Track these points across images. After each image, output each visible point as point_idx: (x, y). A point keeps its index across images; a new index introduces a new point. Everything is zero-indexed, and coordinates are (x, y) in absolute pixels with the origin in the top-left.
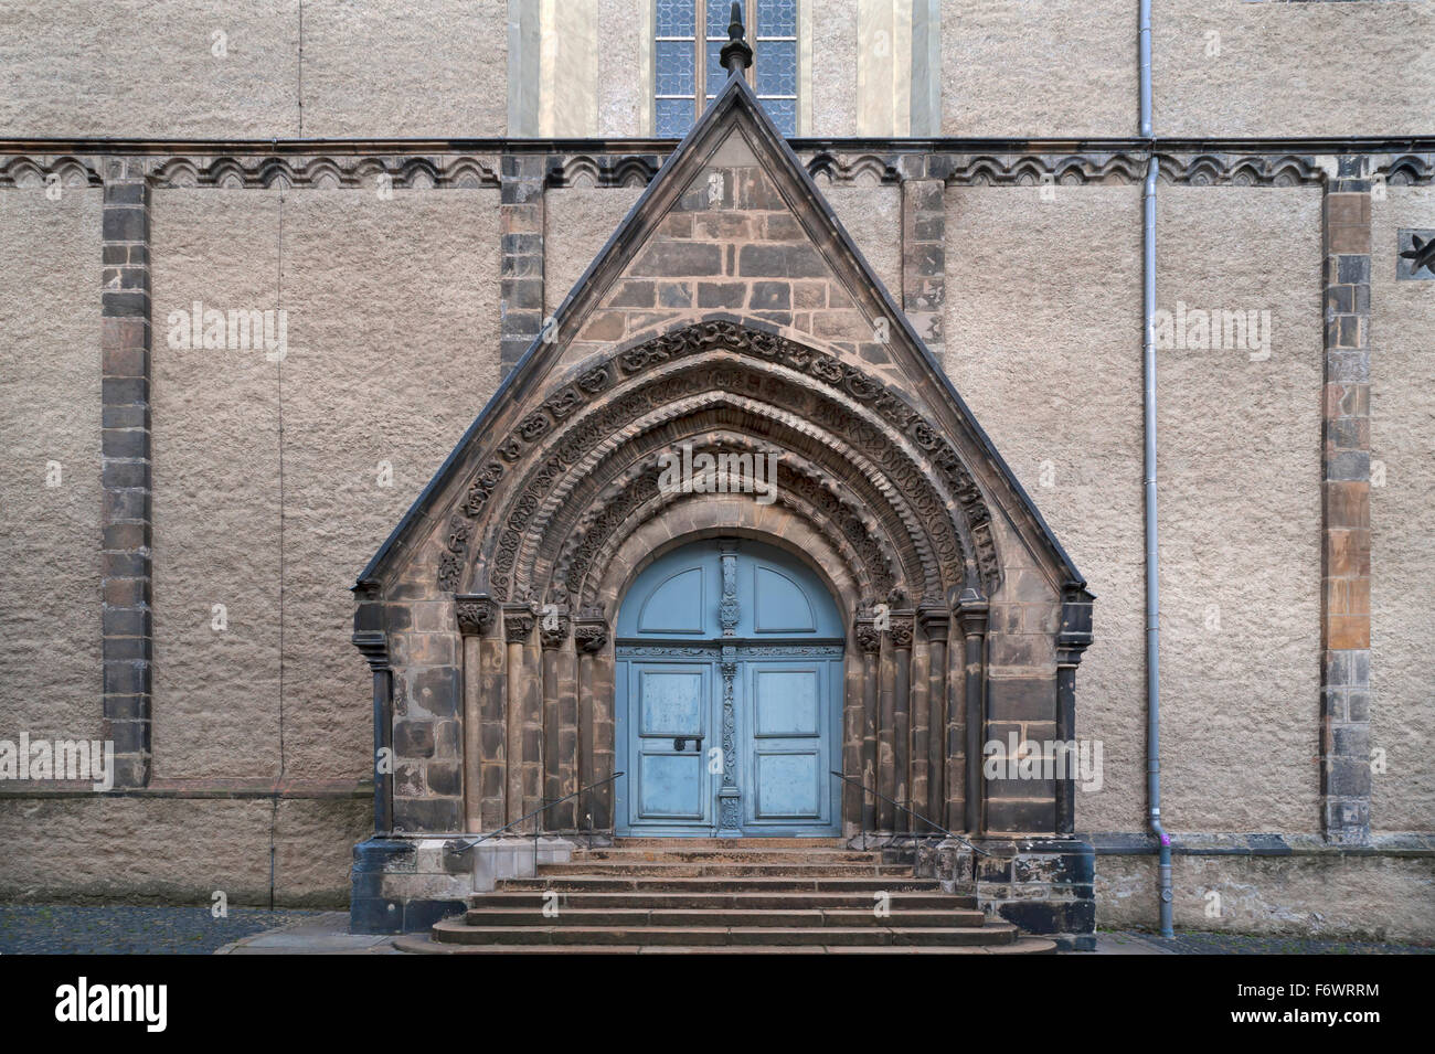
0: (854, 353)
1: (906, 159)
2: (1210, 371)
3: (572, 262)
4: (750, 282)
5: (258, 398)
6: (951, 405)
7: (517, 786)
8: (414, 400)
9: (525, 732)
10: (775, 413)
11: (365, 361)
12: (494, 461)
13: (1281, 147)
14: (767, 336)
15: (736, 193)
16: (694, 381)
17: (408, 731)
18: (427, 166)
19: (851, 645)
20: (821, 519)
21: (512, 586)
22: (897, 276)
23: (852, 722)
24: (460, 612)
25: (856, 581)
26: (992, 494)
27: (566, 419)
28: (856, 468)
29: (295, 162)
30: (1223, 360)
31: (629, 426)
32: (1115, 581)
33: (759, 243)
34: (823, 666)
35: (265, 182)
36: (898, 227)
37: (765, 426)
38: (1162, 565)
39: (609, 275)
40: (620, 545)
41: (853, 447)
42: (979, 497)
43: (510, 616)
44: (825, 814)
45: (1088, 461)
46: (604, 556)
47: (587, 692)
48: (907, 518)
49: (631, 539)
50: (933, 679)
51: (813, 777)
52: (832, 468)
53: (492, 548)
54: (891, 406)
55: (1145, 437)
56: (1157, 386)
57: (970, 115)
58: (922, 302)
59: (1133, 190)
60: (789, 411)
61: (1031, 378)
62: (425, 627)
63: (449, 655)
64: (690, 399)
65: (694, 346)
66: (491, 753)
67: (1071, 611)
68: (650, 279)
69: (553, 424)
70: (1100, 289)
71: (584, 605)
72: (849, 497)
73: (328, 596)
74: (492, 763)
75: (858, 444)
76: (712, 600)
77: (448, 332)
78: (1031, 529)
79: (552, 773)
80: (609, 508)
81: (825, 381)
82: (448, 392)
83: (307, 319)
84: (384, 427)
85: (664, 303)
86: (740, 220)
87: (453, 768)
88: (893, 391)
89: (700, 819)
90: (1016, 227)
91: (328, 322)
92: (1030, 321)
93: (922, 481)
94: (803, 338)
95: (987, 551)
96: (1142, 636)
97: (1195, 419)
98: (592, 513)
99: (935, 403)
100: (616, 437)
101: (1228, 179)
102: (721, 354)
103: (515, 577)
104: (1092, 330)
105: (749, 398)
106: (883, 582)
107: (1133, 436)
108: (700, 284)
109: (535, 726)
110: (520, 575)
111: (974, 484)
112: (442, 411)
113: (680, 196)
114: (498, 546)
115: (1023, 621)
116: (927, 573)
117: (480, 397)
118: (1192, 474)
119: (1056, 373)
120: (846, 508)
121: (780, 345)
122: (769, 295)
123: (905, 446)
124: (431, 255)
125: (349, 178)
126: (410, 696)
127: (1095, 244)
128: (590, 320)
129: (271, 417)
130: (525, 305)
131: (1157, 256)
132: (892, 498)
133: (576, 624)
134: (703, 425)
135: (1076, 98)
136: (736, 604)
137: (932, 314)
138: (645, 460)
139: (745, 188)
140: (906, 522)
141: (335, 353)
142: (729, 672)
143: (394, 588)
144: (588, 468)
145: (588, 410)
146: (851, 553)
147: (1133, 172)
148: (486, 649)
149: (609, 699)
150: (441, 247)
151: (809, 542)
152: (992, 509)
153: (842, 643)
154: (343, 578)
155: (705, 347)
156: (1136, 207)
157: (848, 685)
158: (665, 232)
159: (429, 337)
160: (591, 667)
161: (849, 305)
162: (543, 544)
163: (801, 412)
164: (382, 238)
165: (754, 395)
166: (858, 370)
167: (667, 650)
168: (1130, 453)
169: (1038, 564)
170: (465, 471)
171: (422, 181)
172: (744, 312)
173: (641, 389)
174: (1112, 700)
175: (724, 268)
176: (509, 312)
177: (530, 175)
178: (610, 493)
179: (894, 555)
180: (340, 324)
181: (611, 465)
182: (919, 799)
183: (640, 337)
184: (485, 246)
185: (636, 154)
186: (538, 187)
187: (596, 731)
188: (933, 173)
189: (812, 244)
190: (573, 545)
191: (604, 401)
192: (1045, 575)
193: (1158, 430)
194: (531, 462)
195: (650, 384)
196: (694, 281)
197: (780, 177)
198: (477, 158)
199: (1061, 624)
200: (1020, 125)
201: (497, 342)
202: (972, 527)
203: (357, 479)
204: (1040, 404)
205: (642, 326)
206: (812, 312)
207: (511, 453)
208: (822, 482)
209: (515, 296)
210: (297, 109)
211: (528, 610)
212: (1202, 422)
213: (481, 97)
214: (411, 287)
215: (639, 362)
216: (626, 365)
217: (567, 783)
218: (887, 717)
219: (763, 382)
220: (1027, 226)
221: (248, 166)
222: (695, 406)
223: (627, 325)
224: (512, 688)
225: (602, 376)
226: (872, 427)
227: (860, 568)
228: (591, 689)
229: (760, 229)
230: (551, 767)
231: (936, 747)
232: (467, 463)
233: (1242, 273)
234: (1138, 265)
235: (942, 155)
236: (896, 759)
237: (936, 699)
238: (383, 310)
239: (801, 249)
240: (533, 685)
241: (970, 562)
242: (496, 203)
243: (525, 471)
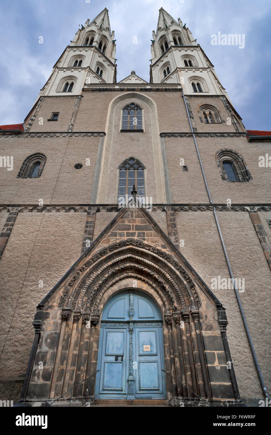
0: (159, 246)
1: (166, 207)
2: (237, 248)
3: (100, 226)
4: (137, 232)
5: (27, 255)
6: (182, 258)
7: (68, 377)
8: (61, 255)
9: (73, 354)
10: (143, 259)
11: (52, 247)
12: (78, 272)
13: (238, 205)
14: (140, 243)
15: (134, 215)
16: (124, 252)
17: (40, 355)
18: (74, 208)
19: (164, 322)
20: (154, 285)
21: (77, 305)
22: (167, 229)
23: (166, 350)
24: (63, 314)
25: (164, 303)
26: (195, 280)
27: (96, 261)
28: (162, 272)
29: (48, 208)
30: (240, 246)
31: (110, 262)
32: (230, 303)
33: (139, 224)
34: (157, 329)
35: (41, 211)
36: (166, 219)
37: (140, 262)
38: (241, 298)
39: (108, 230)
40: (105, 292)
41: (160, 267)
42: (191, 280)
43: (75, 314)
44: (161, 389)
45: (216, 270)
46: (101, 295)
47: (92, 339)
48: (175, 286)
49: (108, 291)
50: (188, 335)
51: (156, 371)
52: (156, 272)
53: (74, 295)
54: (168, 258)
55: (227, 263)
56: (227, 252)
57: (177, 199)
58: (172, 234)
59: (211, 212)
60: (145, 259)
61: (199, 250)
62: (53, 318)
63: (57, 328)
64: (124, 256)
65: (125, 245)
66: (62, 364)
67: (220, 313)
68: (116, 231)
69: (93, 262)
70: (210, 231)
71: (94, 310)
72: (161, 280)
73: (28, 307)
74: (62, 367)
75: (162, 267)
76: (127, 308)
77: (72, 240)
78: (205, 289)
79: (79, 371)
80: (103, 283)
81: (153, 252)
82: (69, 253)
83: (42, 237)
84: (53, 262)
85: (119, 236)
86: (135, 220)
87: (50, 370)
88: (168, 255)
89: (122, 390)
90: (190, 219)
91: (47, 238)
92: (196, 238)
93: (177, 276)
94: (148, 243)
95: (195, 296)
96: (241, 320)
97: (237, 259)
98: (99, 284)
99: (178, 258)
100: (106, 265)
101: (229, 210)
102: (131, 246)
103: (78, 303)
104: (210, 239)
105: (137, 256)
106: (171, 303)
107: (225, 263)
108: (127, 232)
109: (76, 352)
110: (79, 302)
111: (190, 277)
112: (67, 258)
113: (123, 216)
114: (75, 294)
115: (209, 316)
116: (182, 301)
117: (76, 255)
118: (241, 273)
119: (204, 249)
120: (160, 282)
121: (143, 245)
122: (141, 234)
123: (173, 267)
124: (71, 225)
125: (58, 211)
126: (44, 342)
127: (206, 222)
128: (103, 240)
129: (28, 259)
130: (89, 235)
131: (219, 225)
132: (171, 280)
133: (92, 316)
134: (126, 261)
135: (197, 197)
136: (133, 309)
137: (175, 236)
138: (112, 270)
139: (136, 214)
140: (175, 287)
141: (46, 245)
142: (131, 331)
143: (47, 307)
144: (99, 273)
145: (101, 259)
146: (162, 295)
147: (211, 209)
148: (67, 325)
149: (97, 342)
150: (74, 223)
151: (151, 291)
152: (195, 284)
153: (161, 322)
154: (33, 302)
155: (127, 245)
156: (213, 215)
157: (164, 336)
158: (120, 222)
159: (67, 241)
160: (94, 330)
161: (158, 236)
162: (86, 293)
163: (149, 259)
164: (62, 221)
165: (138, 255)
166: (161, 250)
167: (115, 324)
168: (225, 268)
169: (209, 299)
170: (71, 274)
171: (72, 211)
172: (136, 238)
173: (113, 254)
174: (239, 342)
175: (132, 229)
176: (85, 236)
177: (93, 210)
178: (104, 279)
179: (173, 295)
180: (49, 238)
181: (105, 271)
182: (190, 383)
183: (114, 243)
184: (82, 223)
185: (114, 206)
186: (95, 212)
187: (93, 354)
188: (172, 210)
189: (149, 224)
190: (94, 293)
191: (105, 257)
192: (211, 302)
193: (230, 262)
194: (86, 272)
195: (115, 253)
196: (125, 232)
197: (142, 212)
198: (84, 207)
199: (219, 318)
200: (187, 201)
201: (82, 242)
202: (191, 289)
203: (44, 274)
204: (202, 256)
205: (114, 241)
206: (150, 238)
207: (82, 270)
208: (154, 276)
209: (87, 233)
210: (51, 199)
211: (80, 313)
212: (239, 260)
213: (86, 197)
214: (66, 231)
215: (113, 248)
216: (110, 249)
217: (82, 375)
218: (176, 349)
219: (140, 252)
220: (192, 219)
221: (39, 209)
222: (124, 258)
223: (111, 241)
224: (72, 338)
225: (105, 252)
226: (164, 263)
227: (165, 299)
228: (93, 338)
229: (139, 221)
230: (79, 369)
231: (192, 360)
232: (72, 272)
233: (238, 228)
234: (216, 226)
235: (173, 207)
236: (180, 364)
237: (189, 342)
238: (59, 236)
239: (147, 225)
240: (78, 337)
241: (192, 298)
242: (86, 215)
243: (85, 274)
